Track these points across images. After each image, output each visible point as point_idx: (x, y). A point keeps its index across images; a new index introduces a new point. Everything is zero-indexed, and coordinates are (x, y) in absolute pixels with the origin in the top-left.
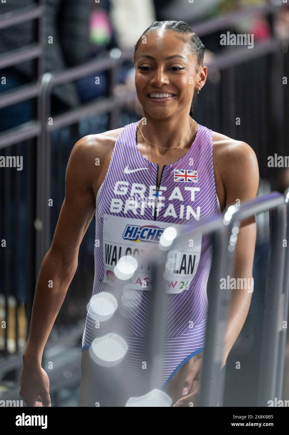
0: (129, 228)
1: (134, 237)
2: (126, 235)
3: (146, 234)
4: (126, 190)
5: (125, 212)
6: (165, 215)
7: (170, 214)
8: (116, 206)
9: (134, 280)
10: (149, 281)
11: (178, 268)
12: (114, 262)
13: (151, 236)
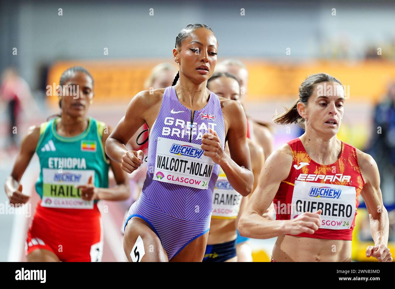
0: (174, 146)
1: (177, 151)
2: (172, 150)
3: (184, 150)
4: (172, 122)
5: (172, 135)
6: (197, 139)
7: (200, 138)
8: (166, 131)
9: (175, 179)
10: (184, 180)
11: (202, 173)
12: (163, 167)
13: (187, 152)
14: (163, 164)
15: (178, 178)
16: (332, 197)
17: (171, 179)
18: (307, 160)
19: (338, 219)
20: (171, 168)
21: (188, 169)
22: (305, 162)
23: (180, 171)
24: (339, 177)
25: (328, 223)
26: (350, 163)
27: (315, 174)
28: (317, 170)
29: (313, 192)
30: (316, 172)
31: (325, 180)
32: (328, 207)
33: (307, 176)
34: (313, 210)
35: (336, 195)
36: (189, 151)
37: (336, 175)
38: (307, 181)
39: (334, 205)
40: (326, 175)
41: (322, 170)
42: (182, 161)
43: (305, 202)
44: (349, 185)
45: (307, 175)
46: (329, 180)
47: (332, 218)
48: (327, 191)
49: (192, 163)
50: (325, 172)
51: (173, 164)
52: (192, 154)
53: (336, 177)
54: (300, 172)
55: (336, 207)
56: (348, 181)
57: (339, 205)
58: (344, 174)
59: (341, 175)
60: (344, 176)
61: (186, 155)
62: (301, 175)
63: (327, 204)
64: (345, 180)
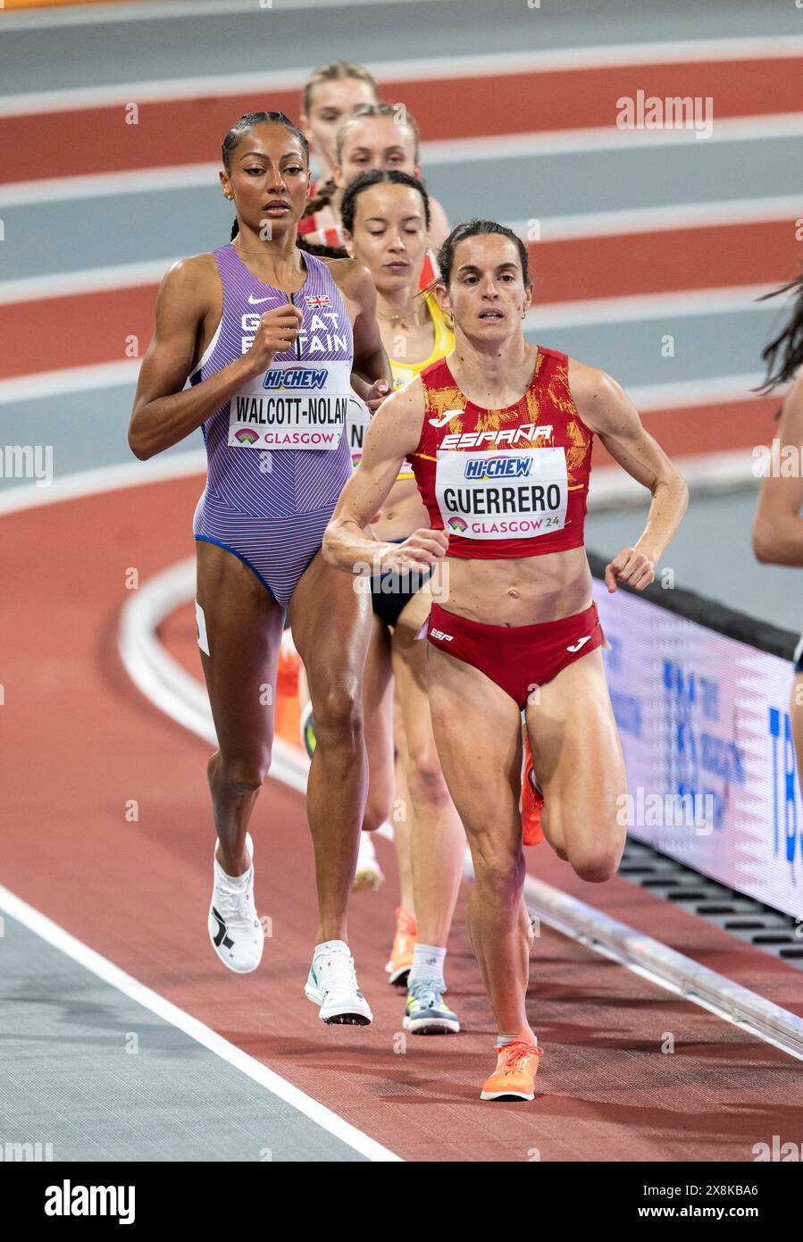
0: (270, 373)
1: (276, 384)
2: (267, 384)
3: (290, 378)
4: (257, 324)
6: (311, 351)
7: (317, 348)
8: (250, 345)
9: (281, 438)
10: (299, 437)
11: (333, 417)
12: (253, 419)
13: (296, 381)
14: (254, 412)
15: (287, 436)
16: (514, 476)
17: (274, 441)
18: (459, 402)
19: (532, 516)
20: (271, 419)
21: (305, 413)
22: (455, 408)
23: (289, 422)
24: (526, 431)
25: (513, 527)
26: (553, 396)
27: (476, 431)
28: (480, 422)
29: (473, 470)
30: (479, 427)
31: (497, 442)
32: (509, 495)
33: (460, 439)
34: (479, 504)
35: (522, 469)
36: (299, 378)
37: (522, 427)
38: (461, 449)
39: (521, 489)
40: (501, 430)
41: (490, 420)
42: (289, 401)
43: (460, 491)
44: (548, 445)
45: (459, 436)
46: (507, 440)
47: (519, 517)
48: (501, 464)
49: (310, 400)
50: (497, 425)
51: (273, 411)
52: (308, 383)
53: (520, 433)
54: (446, 431)
55: (525, 494)
56: (547, 437)
57: (530, 489)
58: (540, 423)
59: (532, 426)
60: (539, 428)
61: (295, 388)
62: (447, 437)
63: (505, 490)
64: (540, 436)
